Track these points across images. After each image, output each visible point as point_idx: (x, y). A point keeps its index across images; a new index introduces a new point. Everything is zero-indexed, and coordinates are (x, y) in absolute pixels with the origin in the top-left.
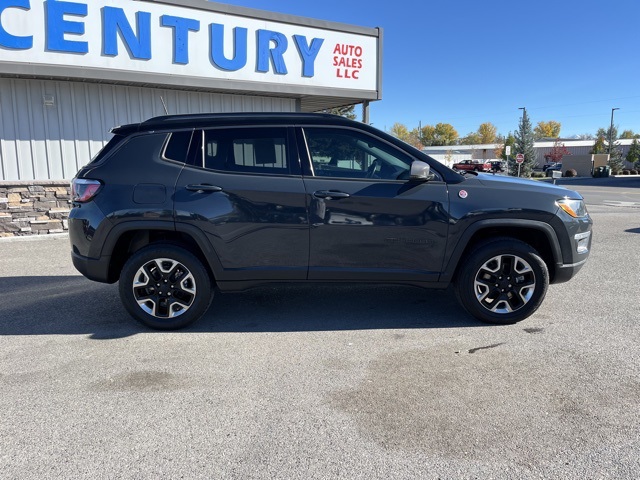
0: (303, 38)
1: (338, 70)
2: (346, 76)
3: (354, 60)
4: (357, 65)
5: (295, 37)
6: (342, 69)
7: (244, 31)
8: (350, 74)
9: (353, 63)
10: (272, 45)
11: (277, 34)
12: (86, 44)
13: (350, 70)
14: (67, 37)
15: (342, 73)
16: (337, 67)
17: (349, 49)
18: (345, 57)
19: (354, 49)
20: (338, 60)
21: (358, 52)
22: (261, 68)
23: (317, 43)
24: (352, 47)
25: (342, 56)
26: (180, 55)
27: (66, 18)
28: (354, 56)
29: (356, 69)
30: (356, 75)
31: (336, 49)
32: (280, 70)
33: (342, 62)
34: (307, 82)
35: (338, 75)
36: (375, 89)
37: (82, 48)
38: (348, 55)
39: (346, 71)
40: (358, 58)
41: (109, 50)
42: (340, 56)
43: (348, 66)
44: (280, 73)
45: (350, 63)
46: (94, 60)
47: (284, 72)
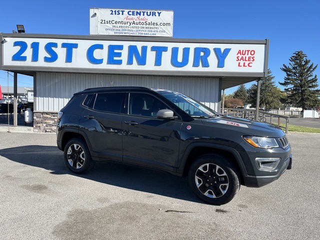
0: (219, 49)
1: (239, 63)
2: (244, 66)
3: (249, 57)
4: (252, 59)
5: (215, 49)
6: (242, 62)
7: (189, 49)
8: (246, 64)
9: (249, 59)
10: (202, 54)
11: (205, 48)
12: (121, 61)
13: (247, 63)
14: (115, 58)
15: (242, 64)
16: (239, 61)
17: (247, 52)
18: (244, 56)
19: (250, 52)
20: (240, 58)
21: (253, 53)
22: (195, 64)
23: (227, 51)
24: (248, 51)
25: (242, 56)
26: (158, 62)
27: (116, 51)
28: (250, 55)
29: (251, 62)
30: (250, 65)
31: (239, 53)
32: (206, 65)
33: (242, 58)
34: (220, 70)
35: (239, 66)
36: (262, 71)
37: (120, 62)
38: (246, 55)
39: (244, 63)
40: (252, 56)
41: (130, 62)
42: (240, 56)
43: (245, 60)
44: (205, 67)
45: (247, 59)
46: (124, 67)
47: (208, 66)
